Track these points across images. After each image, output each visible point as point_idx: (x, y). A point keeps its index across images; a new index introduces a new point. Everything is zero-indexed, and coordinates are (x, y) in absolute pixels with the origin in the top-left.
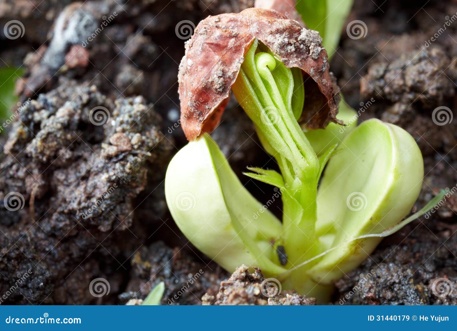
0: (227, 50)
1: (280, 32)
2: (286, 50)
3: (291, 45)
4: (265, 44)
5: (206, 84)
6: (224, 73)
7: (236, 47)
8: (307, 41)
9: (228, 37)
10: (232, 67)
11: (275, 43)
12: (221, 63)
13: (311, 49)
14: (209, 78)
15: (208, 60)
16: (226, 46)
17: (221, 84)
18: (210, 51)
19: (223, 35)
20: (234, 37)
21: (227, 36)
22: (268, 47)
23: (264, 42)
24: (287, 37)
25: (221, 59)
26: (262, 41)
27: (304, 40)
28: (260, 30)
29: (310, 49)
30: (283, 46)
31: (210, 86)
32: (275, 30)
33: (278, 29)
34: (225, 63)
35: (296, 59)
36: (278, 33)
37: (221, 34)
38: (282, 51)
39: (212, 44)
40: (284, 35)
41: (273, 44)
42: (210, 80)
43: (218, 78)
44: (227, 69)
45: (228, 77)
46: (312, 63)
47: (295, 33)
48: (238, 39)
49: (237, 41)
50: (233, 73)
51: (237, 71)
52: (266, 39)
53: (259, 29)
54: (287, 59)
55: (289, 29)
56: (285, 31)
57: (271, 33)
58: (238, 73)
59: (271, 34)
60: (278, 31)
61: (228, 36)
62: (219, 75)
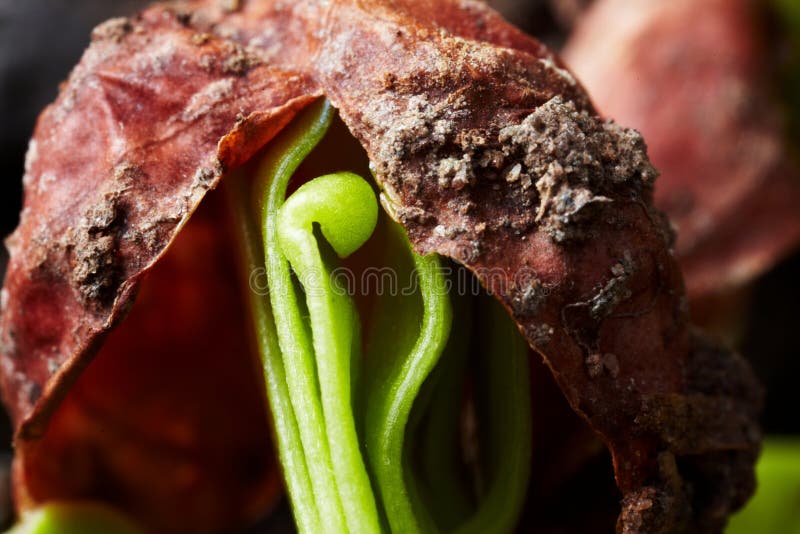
0: (181, 126)
1: (430, 89)
2: (430, 174)
3: (458, 152)
4: (351, 129)
5: (48, 255)
6: (122, 214)
7: (221, 116)
8: (531, 148)
9: (204, 69)
10: (168, 200)
11: (388, 128)
12: (125, 170)
13: (544, 188)
14: (62, 231)
15: (85, 152)
16: (177, 107)
17: (92, 262)
18: (102, 114)
19: (182, 58)
20: (229, 73)
21: (201, 64)
22: (365, 145)
23: (349, 121)
24: (454, 115)
25: (130, 154)
26: (343, 115)
27: (520, 140)
28: (354, 66)
29: (539, 189)
30: (417, 151)
31: (63, 270)
32: (406, 76)
33: (422, 74)
34: (147, 176)
35: (466, 219)
36: (420, 93)
37: (177, 49)
38: (412, 172)
39: (122, 85)
40: (441, 104)
41: (382, 132)
42: (64, 241)
43: (87, 235)
44: (140, 205)
45: (134, 239)
46: (546, 258)
47: (508, 107)
48: (245, 86)
49: (240, 96)
50: (160, 222)
51: (178, 220)
52: (361, 107)
53: (350, 59)
54: (422, 212)
55: (476, 82)
56: (457, 87)
57: (392, 84)
58: (178, 227)
59: (392, 88)
60: (421, 83)
61: (205, 63)
62: (98, 219)
